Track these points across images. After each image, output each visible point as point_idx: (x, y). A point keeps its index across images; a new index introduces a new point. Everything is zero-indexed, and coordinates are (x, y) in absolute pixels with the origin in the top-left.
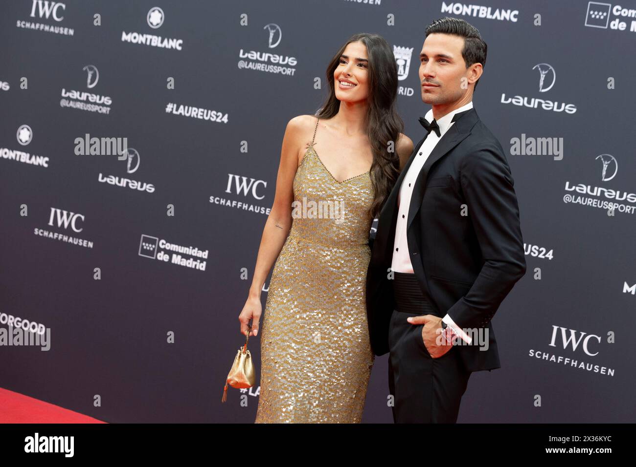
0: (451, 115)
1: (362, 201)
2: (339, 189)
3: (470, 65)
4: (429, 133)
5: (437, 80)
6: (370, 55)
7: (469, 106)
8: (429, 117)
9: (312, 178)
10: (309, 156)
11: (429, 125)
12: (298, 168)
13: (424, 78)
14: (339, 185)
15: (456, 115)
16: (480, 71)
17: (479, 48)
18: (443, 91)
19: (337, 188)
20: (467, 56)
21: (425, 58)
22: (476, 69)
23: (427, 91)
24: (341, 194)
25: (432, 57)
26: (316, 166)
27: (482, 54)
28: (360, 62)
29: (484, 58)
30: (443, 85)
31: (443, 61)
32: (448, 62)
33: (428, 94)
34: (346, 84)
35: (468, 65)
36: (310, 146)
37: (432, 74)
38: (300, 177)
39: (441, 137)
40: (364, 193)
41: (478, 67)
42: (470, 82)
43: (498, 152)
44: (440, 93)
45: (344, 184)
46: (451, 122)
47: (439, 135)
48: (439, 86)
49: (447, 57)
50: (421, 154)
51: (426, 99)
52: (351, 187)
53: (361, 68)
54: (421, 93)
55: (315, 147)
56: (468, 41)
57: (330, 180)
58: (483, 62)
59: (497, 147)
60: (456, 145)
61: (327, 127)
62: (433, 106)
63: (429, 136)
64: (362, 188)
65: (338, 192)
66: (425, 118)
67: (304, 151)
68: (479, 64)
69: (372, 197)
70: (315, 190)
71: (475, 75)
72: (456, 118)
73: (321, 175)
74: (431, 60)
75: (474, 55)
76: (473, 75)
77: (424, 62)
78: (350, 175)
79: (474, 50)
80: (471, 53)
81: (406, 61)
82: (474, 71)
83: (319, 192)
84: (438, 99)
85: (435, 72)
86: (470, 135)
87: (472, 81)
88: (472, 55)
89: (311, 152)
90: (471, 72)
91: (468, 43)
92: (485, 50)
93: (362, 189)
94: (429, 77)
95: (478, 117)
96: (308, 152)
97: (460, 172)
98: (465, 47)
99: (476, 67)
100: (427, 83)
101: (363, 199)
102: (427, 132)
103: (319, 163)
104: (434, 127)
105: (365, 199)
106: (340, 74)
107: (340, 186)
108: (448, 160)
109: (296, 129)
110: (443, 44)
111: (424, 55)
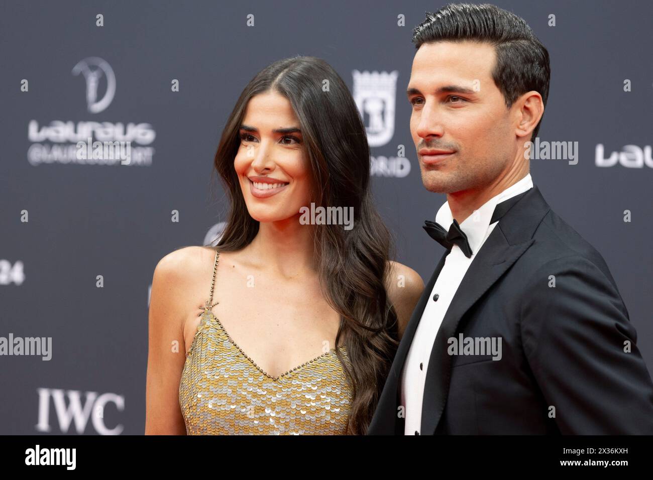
0: (489, 208)
1: (328, 412)
2: (275, 393)
3: (515, 99)
4: (448, 252)
5: (448, 141)
6: (302, 115)
7: (525, 184)
8: (444, 217)
9: (216, 377)
10: (205, 331)
11: (446, 235)
12: (185, 360)
13: (421, 140)
14: (274, 384)
15: (499, 208)
16: (537, 107)
17: (528, 60)
18: (464, 162)
19: (270, 392)
20: (504, 82)
21: (418, 98)
22: (528, 106)
23: (430, 166)
24: (280, 402)
25: (432, 94)
26: (222, 350)
27: (538, 71)
28: (284, 136)
29: (544, 79)
30: (463, 149)
31: (455, 99)
32: (465, 99)
33: (433, 173)
34: (265, 186)
35: (510, 99)
36: (207, 309)
37: (436, 130)
38: (190, 377)
39: (473, 257)
40: (329, 394)
41: (533, 100)
42: (520, 133)
43: (596, 273)
44: (459, 167)
45: (283, 380)
46: (491, 223)
47: (468, 252)
48: (455, 152)
49: (462, 91)
50: (435, 299)
51: (430, 182)
52: (299, 386)
53: (289, 145)
54: (420, 172)
55: (216, 311)
56: (503, 49)
57: (256, 377)
58: (544, 88)
59: (590, 263)
60: (505, 269)
61: (238, 266)
62: (448, 196)
63: (448, 258)
64: (323, 384)
65: (274, 400)
66: (436, 222)
67: (193, 323)
68: (535, 93)
69: (345, 401)
70: (224, 402)
71: (528, 117)
72: (499, 214)
73: (235, 367)
74: (430, 100)
75: (520, 76)
76: (524, 118)
77: (417, 105)
78: (295, 361)
79: (518, 67)
80: (512, 74)
81: (384, 103)
82: (526, 108)
83: (233, 404)
84: (454, 181)
85: (442, 125)
86: (532, 245)
87: (525, 131)
88: (517, 78)
89: (208, 323)
90: (518, 113)
91: (503, 53)
92: (545, 62)
93: (323, 386)
94: (430, 138)
95: (546, 205)
96: (202, 323)
97: (518, 326)
98: (499, 64)
99: (528, 100)
100: (428, 150)
101: (328, 408)
102: (445, 249)
103: (227, 344)
104: (457, 238)
105: (333, 407)
106: (248, 166)
107: (275, 387)
108: (491, 303)
109: (173, 279)
110: (450, 64)
111: (414, 92)
